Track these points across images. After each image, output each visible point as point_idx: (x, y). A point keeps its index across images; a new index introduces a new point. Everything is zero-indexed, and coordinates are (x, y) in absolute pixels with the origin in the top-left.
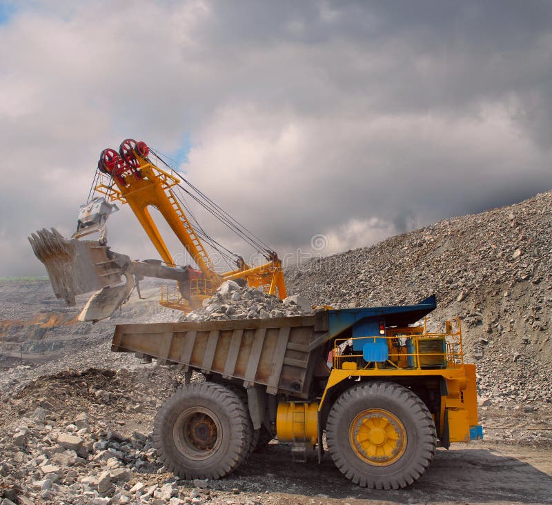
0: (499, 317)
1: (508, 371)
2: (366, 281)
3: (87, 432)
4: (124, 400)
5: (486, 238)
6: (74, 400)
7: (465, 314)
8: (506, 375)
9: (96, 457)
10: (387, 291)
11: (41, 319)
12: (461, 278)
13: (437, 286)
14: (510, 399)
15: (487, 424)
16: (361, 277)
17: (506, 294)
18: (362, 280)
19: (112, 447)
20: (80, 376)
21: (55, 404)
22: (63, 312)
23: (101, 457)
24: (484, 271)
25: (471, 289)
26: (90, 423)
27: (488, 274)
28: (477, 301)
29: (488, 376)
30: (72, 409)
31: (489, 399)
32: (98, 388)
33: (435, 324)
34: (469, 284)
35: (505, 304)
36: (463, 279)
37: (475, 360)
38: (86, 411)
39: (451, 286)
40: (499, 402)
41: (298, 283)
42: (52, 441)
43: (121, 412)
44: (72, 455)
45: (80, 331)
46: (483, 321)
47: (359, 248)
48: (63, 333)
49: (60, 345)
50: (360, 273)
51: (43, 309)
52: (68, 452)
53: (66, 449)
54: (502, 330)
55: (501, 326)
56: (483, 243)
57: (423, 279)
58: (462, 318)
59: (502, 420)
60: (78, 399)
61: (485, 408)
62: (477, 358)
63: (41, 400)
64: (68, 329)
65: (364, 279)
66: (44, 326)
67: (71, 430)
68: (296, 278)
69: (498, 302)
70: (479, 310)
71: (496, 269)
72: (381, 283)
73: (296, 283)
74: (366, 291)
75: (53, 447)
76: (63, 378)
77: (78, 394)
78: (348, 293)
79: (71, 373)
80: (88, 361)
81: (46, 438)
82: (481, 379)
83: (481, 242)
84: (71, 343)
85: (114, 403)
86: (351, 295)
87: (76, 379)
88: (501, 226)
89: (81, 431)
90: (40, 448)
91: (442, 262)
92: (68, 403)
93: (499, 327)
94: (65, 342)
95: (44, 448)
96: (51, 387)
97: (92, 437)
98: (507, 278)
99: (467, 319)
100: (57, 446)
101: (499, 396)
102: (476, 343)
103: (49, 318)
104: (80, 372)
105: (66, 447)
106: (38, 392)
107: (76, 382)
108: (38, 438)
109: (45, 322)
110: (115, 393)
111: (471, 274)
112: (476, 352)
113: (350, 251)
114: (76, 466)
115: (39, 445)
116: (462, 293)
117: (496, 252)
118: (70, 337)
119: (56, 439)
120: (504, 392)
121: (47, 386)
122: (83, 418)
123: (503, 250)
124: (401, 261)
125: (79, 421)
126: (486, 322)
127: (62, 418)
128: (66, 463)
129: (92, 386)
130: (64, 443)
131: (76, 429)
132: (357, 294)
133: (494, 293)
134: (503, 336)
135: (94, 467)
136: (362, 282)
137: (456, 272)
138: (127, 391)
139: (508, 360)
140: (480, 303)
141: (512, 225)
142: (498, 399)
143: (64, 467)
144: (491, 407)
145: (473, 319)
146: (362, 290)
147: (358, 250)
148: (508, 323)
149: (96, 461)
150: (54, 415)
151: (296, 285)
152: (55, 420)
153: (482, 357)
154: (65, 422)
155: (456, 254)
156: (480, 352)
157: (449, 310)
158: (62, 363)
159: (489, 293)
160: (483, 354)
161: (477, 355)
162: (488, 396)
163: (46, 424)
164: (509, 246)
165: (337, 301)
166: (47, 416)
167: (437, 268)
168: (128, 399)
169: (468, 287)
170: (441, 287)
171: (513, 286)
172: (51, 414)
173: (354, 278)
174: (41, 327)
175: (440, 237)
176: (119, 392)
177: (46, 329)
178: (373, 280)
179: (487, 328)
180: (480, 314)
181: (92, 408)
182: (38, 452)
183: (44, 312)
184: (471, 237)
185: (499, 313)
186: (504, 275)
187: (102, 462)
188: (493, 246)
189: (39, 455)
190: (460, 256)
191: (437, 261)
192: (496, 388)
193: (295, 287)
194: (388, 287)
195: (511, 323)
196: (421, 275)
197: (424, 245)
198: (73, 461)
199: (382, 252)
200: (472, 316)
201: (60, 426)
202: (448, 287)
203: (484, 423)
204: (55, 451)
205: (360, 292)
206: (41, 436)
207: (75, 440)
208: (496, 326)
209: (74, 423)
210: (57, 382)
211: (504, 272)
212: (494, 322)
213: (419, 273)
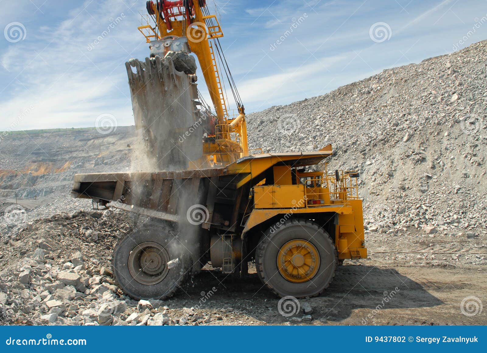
0: (441, 154)
1: (450, 202)
2: (321, 126)
3: (83, 268)
4: (111, 239)
5: (426, 85)
6: (68, 240)
7: (411, 153)
8: (449, 206)
9: (93, 291)
10: (340, 134)
11: (32, 168)
12: (406, 121)
13: (385, 129)
14: (453, 227)
15: (435, 249)
16: (317, 122)
17: (446, 134)
18: (317, 125)
19: (106, 281)
20: (71, 218)
21: (52, 245)
22: (52, 161)
23: (97, 291)
24: (426, 114)
25: (416, 130)
26: (84, 261)
27: (430, 116)
28: (421, 141)
29: (433, 207)
30: (67, 249)
31: (435, 228)
32: (87, 229)
33: (384, 162)
34: (413, 126)
35: (445, 142)
36: (408, 122)
37: (421, 193)
38: (79, 249)
39: (397, 128)
40: (444, 229)
41: (261, 130)
42: (53, 278)
43: (109, 249)
44: (71, 291)
45: (67, 178)
46: (427, 158)
47: (314, 96)
48: (53, 180)
49: (51, 191)
50: (315, 119)
51: (34, 159)
52: (68, 287)
53: (66, 285)
54: (444, 166)
55: (443, 163)
56: (424, 89)
57: (372, 123)
58: (408, 156)
59: (448, 246)
60: (72, 239)
61: (432, 236)
62: (423, 192)
63: (40, 241)
64: (57, 177)
65: (319, 124)
66: (35, 174)
67: (68, 268)
68: (259, 125)
69: (440, 142)
70: (423, 148)
71: (437, 112)
72: (335, 127)
73: (259, 129)
74: (321, 135)
75: (54, 284)
76: (56, 220)
77: (71, 235)
78: (306, 137)
79: (63, 216)
80: (77, 204)
81: (47, 276)
82: (427, 210)
83: (422, 89)
84: (60, 188)
85: (102, 241)
86: (308, 139)
87: (68, 222)
88: (439, 74)
89: (77, 268)
90: (43, 285)
91: (388, 107)
92: (64, 243)
93: (441, 163)
94: (54, 188)
95: (47, 285)
96: (47, 229)
97: (88, 273)
98: (446, 120)
99: (413, 157)
100: (57, 282)
101: (444, 224)
102: (422, 178)
103: (40, 167)
104: (71, 215)
105: (65, 283)
106: (36, 234)
107: (68, 224)
108: (40, 275)
109: (36, 170)
110: (103, 233)
111: (414, 117)
112: (422, 186)
113: (306, 100)
114: (76, 300)
115: (42, 282)
116: (407, 134)
117: (436, 97)
118: (58, 183)
119: (57, 276)
120: (448, 221)
121: (43, 229)
122: (78, 256)
123: (442, 95)
124: (351, 107)
125: (75, 259)
126: (429, 159)
127: (59, 257)
128: (68, 297)
129: (82, 227)
130: (64, 279)
131: (73, 266)
132: (314, 138)
133: (436, 134)
134: (445, 171)
135: (92, 300)
136: (318, 127)
137: (401, 116)
138: (114, 230)
139: (450, 193)
140: (424, 143)
141: (449, 73)
142: (443, 227)
143: (66, 301)
144: (437, 234)
145: (418, 157)
146: (318, 134)
147: (313, 98)
148: (449, 160)
149: (93, 295)
150: (52, 254)
151: (259, 131)
152: (53, 259)
153: (427, 191)
154: (62, 260)
155: (400, 100)
156: (425, 186)
157: (397, 150)
158: (53, 207)
159: (431, 133)
160: (428, 187)
161: (423, 189)
162: (434, 225)
163: (45, 263)
164: (447, 92)
165: (296, 145)
166: (45, 256)
167: (383, 113)
168: (114, 237)
169: (412, 129)
170: (388, 130)
171: (452, 126)
172: (49, 253)
173: (311, 123)
174: (33, 175)
175: (386, 85)
176: (106, 231)
177: (37, 177)
178: (328, 125)
179: (431, 165)
180: (423, 152)
181: (83, 247)
182: (42, 289)
183: (35, 162)
184: (413, 84)
185: (441, 151)
186: (444, 117)
187: (98, 295)
188: (433, 92)
189: (42, 291)
190: (404, 102)
191: (384, 106)
192: (440, 217)
193: (259, 133)
194: (341, 131)
195: (452, 159)
196: (370, 119)
197: (372, 92)
198: (73, 295)
199: (334, 99)
200: (417, 154)
201: (58, 264)
202: (395, 129)
203: (433, 249)
204: (57, 287)
205: (317, 136)
206: (43, 274)
207: (74, 277)
208: (439, 163)
209: (70, 261)
210: (52, 224)
211: (444, 114)
212: (437, 159)
213: (369, 117)
